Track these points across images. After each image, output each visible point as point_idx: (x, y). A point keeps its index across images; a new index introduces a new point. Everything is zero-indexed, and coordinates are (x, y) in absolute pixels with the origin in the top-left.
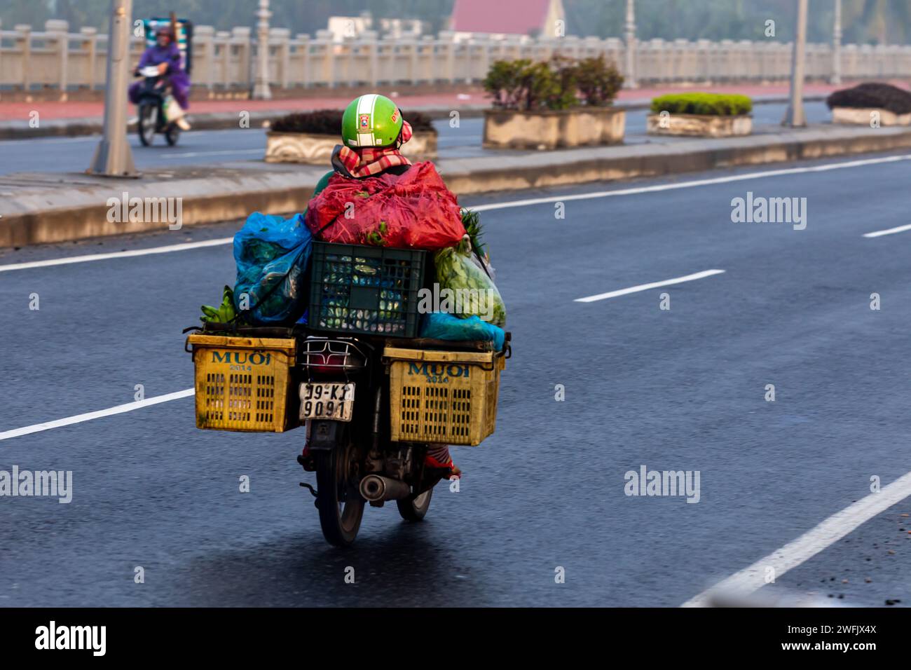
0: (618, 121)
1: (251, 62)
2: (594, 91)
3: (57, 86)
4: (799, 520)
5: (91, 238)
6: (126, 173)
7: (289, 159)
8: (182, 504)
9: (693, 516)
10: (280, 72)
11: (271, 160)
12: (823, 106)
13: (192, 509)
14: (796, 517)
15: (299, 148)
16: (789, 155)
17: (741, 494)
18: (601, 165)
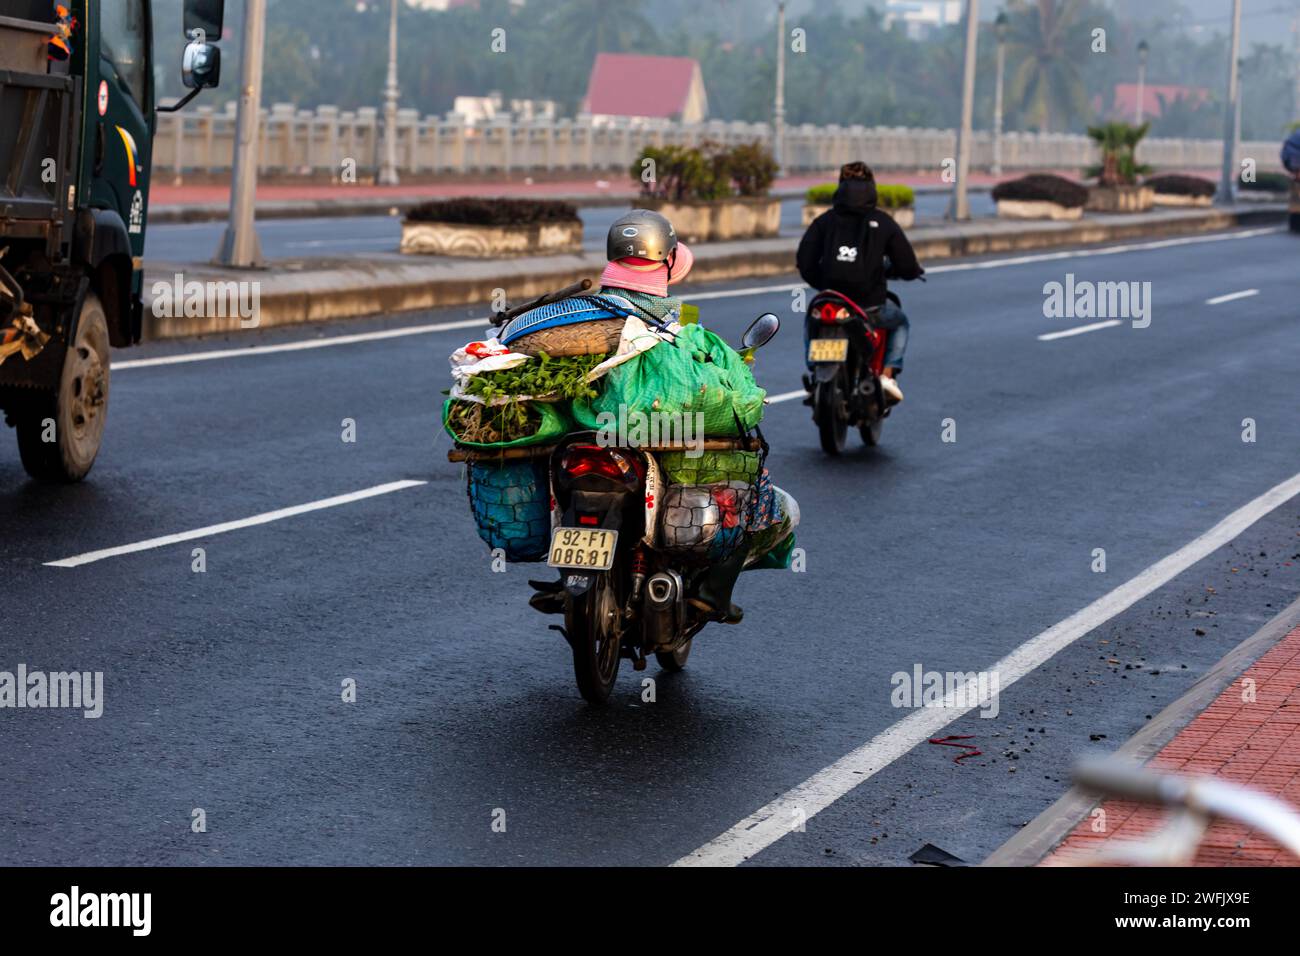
0: (773, 212)
1: (377, 145)
2: (748, 180)
3: (171, 168)
4: (990, 647)
5: (217, 334)
6: (253, 264)
7: (426, 250)
8: (331, 624)
9: (878, 641)
10: (408, 155)
11: (405, 251)
12: (987, 198)
13: (342, 629)
14: (989, 644)
15: (436, 239)
16: (953, 250)
17: (928, 617)
18: (755, 259)
